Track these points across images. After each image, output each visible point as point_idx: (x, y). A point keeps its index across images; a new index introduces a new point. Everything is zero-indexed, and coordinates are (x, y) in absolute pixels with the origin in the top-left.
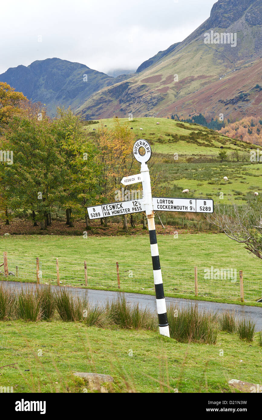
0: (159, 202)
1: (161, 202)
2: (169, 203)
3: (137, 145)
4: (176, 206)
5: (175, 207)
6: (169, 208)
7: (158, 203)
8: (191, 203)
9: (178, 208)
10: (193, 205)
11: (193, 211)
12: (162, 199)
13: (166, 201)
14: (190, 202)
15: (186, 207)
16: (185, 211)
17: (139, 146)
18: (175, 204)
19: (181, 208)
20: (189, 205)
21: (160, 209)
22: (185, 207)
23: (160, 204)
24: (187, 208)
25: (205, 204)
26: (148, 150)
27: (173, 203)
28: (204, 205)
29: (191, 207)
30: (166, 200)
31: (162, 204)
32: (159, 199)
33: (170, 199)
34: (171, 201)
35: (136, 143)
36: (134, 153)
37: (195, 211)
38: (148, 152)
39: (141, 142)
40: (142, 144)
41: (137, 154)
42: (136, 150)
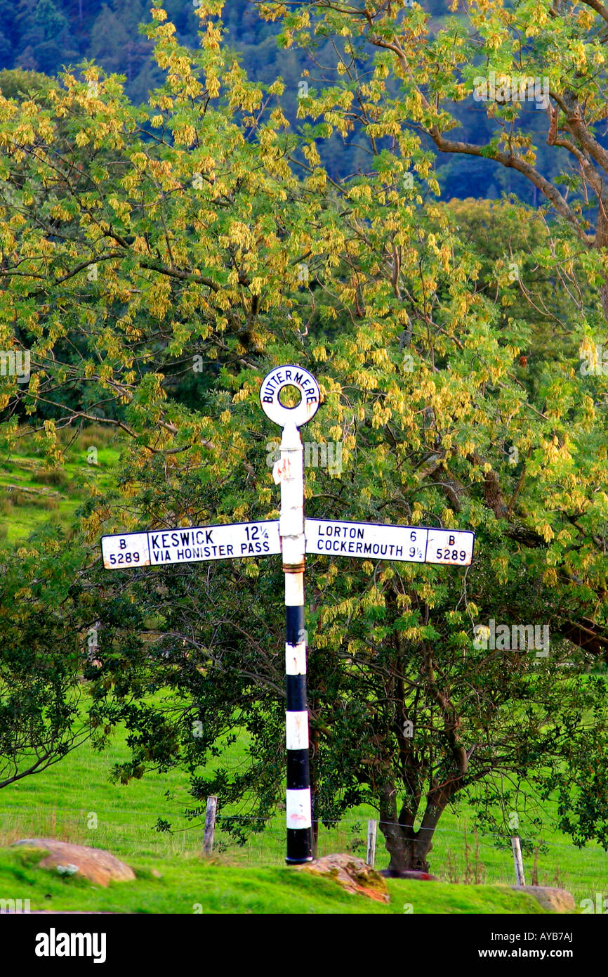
0: (323, 531)
1: (329, 533)
2: (353, 535)
3: (276, 378)
4: (371, 544)
5: (368, 546)
6: (351, 549)
7: (320, 534)
8: (413, 538)
9: (376, 551)
10: (420, 544)
11: (416, 558)
12: (334, 525)
13: (343, 531)
14: (412, 536)
15: (399, 549)
16: (394, 557)
17: (281, 382)
18: (367, 540)
19: (384, 551)
20: (407, 545)
21: (324, 551)
22: (394, 549)
23: (325, 538)
24: (401, 551)
25: (452, 542)
26: (310, 396)
27: (362, 538)
28: (450, 544)
29: (412, 550)
30: (345, 529)
31: (332, 538)
32: (324, 524)
33: (357, 526)
34: (359, 530)
35: (274, 374)
36: (262, 400)
37: (422, 560)
38: (310, 400)
39: (288, 373)
40: (293, 378)
41: (271, 402)
42: (271, 392)
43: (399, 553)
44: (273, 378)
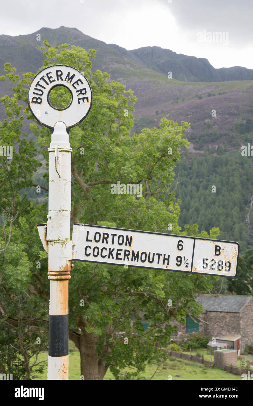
0: (91, 237)
1: (97, 239)
2: (121, 242)
3: (46, 78)
4: (138, 252)
5: (136, 254)
6: (119, 256)
7: (87, 240)
8: (180, 247)
9: (143, 259)
10: (186, 254)
11: (182, 268)
12: (102, 231)
13: (111, 237)
14: (179, 245)
15: (167, 257)
16: (161, 266)
17: (51, 82)
18: (135, 247)
19: (151, 260)
20: (174, 254)
21: (91, 258)
22: (162, 258)
23: (93, 244)
24: (168, 260)
25: (218, 253)
26: (81, 96)
27: (130, 244)
28: (216, 255)
29: (179, 259)
30: (114, 235)
31: (100, 245)
32: (93, 230)
33: (125, 234)
34: (127, 237)
35: (44, 73)
36: (30, 100)
37: (188, 269)
38: (81, 101)
39: (59, 73)
40: (64, 79)
41: (40, 103)
42: (40, 93)
43: (166, 262)
44: (42, 78)
